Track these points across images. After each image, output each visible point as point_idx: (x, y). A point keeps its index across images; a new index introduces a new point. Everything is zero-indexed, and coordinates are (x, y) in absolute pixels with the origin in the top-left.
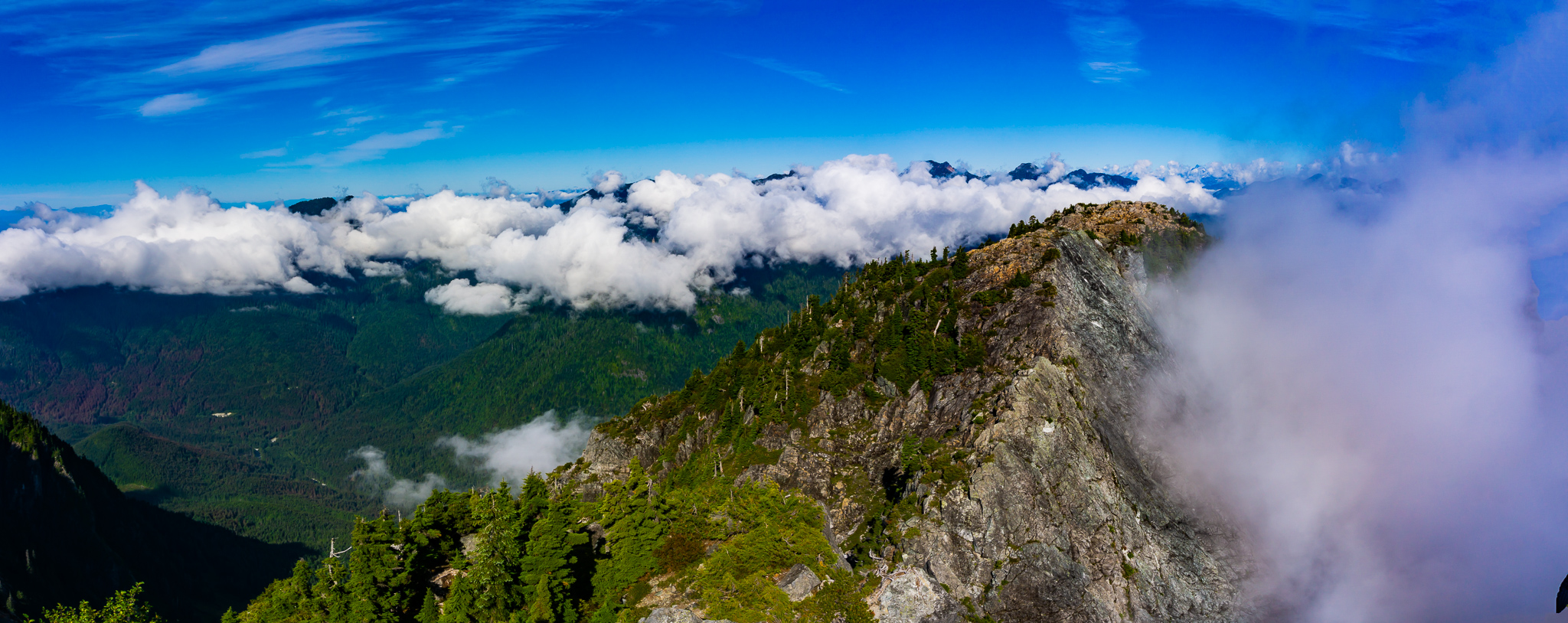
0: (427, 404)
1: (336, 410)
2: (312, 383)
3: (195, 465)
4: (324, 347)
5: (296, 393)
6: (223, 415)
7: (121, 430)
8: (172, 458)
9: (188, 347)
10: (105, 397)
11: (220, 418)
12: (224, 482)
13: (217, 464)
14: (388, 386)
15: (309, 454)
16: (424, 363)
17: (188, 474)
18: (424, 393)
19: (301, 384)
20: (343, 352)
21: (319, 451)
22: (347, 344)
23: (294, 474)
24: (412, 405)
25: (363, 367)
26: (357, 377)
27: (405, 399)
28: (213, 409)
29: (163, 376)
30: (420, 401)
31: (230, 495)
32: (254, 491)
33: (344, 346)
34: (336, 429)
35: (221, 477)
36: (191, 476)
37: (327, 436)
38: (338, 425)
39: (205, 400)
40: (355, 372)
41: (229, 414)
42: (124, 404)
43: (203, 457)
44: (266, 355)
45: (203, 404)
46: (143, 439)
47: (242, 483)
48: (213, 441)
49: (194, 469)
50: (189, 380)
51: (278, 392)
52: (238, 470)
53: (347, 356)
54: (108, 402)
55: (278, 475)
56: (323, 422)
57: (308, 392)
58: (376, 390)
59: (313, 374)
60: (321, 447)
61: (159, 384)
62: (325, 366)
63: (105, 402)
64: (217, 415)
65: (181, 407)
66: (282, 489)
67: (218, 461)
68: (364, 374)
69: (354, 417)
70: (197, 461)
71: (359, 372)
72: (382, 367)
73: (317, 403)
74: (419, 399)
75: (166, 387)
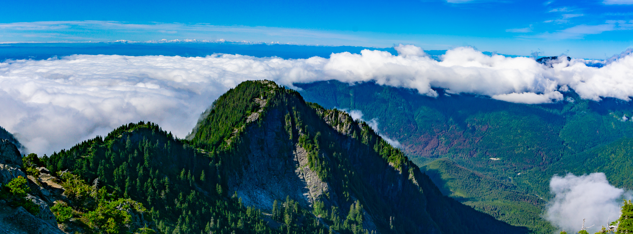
0: (597, 163)
1: (551, 162)
2: (540, 148)
3: (478, 183)
4: (548, 130)
5: (532, 152)
6: (495, 159)
7: (444, 162)
8: (467, 178)
9: (481, 124)
10: (437, 145)
11: (493, 160)
12: (492, 192)
13: (490, 183)
14: (578, 152)
15: (535, 183)
16: (597, 143)
17: (474, 187)
18: (596, 158)
19: (535, 148)
20: (557, 134)
21: (541, 181)
22: (560, 130)
23: (527, 192)
24: (589, 163)
25: (567, 142)
26: (564, 147)
27: (586, 160)
28: (490, 156)
29: (467, 137)
30: (593, 161)
31: (494, 199)
32: (506, 198)
33: (558, 131)
34: (550, 172)
35: (491, 190)
36: (476, 188)
37: (545, 174)
38: (551, 170)
39: (487, 151)
40: (562, 144)
41: (498, 159)
42: (447, 149)
43: (483, 179)
44: (519, 131)
45: (486, 153)
46: (454, 167)
47: (501, 193)
48: (489, 172)
49: (478, 185)
50: (480, 140)
51: (524, 150)
52: (499, 187)
53: (559, 136)
54: (439, 147)
55: (519, 191)
56: (544, 167)
57: (538, 152)
58: (572, 154)
59: (542, 143)
60: (542, 179)
61: (465, 141)
62: (548, 140)
63: (437, 147)
64: (492, 159)
65: (475, 153)
66: (520, 199)
67: (490, 182)
68: (567, 145)
69: (560, 166)
70: (480, 181)
71: (564, 144)
72: (576, 143)
73: (542, 158)
74: (593, 160)
75: (468, 143)
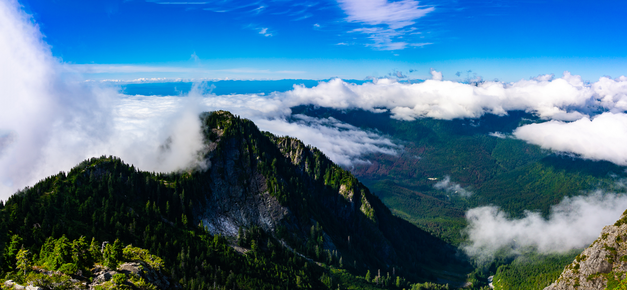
0: (528, 179)
1: (485, 180)
2: (475, 167)
3: (419, 201)
4: (481, 150)
5: (467, 171)
6: (433, 179)
7: (386, 183)
8: (409, 198)
9: (418, 147)
10: (378, 168)
11: (431, 180)
12: (433, 210)
13: (430, 201)
14: (510, 170)
15: (472, 200)
16: (527, 160)
17: (416, 205)
18: (527, 174)
19: (470, 167)
20: (490, 153)
21: (477, 198)
22: (492, 149)
23: (465, 208)
24: (521, 180)
25: (499, 161)
26: (496, 165)
27: (518, 177)
28: (428, 176)
29: (406, 160)
30: (525, 178)
31: (435, 216)
32: (446, 215)
33: (490, 150)
34: (485, 189)
35: (431, 208)
36: (418, 206)
37: (481, 192)
38: (486, 187)
39: (425, 172)
40: (495, 163)
41: (436, 179)
42: (387, 172)
43: (423, 198)
44: (454, 152)
45: (424, 173)
46: (396, 188)
47: (441, 211)
48: (428, 191)
49: (419, 203)
50: (418, 162)
51: (459, 170)
52: (439, 205)
53: (492, 155)
54: (379, 170)
55: (457, 208)
56: (479, 185)
57: (473, 171)
58: (504, 172)
59: (476, 162)
60: (478, 196)
61: (404, 163)
62: (481, 159)
63: (378, 170)
64: (430, 179)
65: (414, 174)
66: (459, 215)
67: (430, 200)
68: (499, 164)
69: (494, 184)
70: (421, 200)
71: (497, 163)
72: (508, 161)
73: (477, 176)
74: (525, 177)
75: (407, 165)
